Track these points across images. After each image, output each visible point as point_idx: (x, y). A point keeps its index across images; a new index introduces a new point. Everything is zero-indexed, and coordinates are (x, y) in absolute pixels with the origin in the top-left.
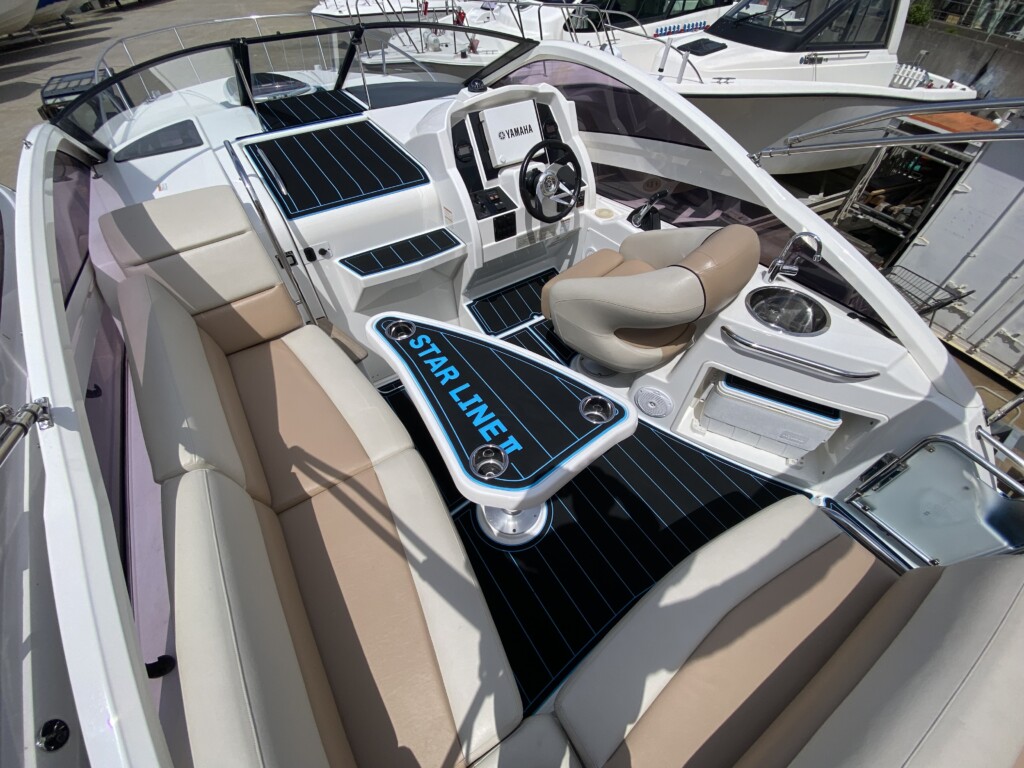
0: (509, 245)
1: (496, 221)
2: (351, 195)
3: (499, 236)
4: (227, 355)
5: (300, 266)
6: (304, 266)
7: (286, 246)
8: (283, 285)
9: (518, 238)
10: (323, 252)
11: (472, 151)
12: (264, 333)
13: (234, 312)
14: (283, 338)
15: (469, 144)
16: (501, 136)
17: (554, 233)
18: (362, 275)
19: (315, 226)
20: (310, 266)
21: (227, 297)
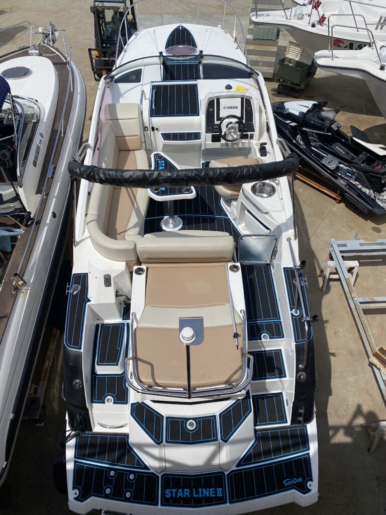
0: (217, 145)
1: (212, 135)
2: (172, 114)
3: (213, 141)
4: (119, 151)
5: (149, 131)
6: (149, 132)
7: (147, 124)
8: (141, 136)
9: (221, 144)
10: (157, 129)
11: (214, 110)
12: (130, 148)
13: (125, 139)
14: (135, 151)
15: (214, 108)
16: (224, 108)
17: (238, 146)
18: (164, 140)
19: (158, 121)
20: (152, 132)
21: (125, 135)
